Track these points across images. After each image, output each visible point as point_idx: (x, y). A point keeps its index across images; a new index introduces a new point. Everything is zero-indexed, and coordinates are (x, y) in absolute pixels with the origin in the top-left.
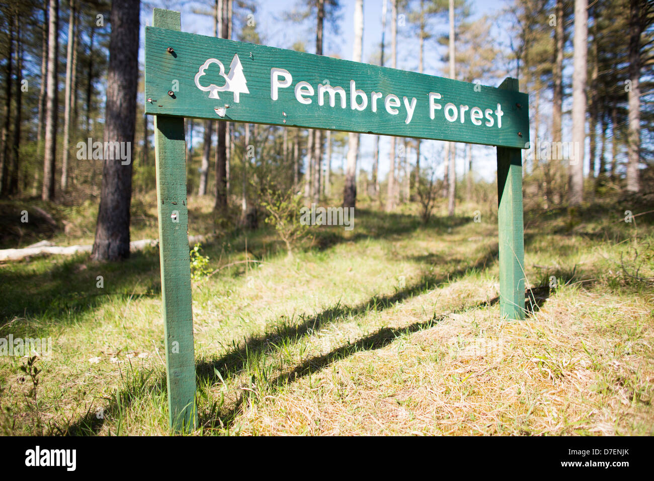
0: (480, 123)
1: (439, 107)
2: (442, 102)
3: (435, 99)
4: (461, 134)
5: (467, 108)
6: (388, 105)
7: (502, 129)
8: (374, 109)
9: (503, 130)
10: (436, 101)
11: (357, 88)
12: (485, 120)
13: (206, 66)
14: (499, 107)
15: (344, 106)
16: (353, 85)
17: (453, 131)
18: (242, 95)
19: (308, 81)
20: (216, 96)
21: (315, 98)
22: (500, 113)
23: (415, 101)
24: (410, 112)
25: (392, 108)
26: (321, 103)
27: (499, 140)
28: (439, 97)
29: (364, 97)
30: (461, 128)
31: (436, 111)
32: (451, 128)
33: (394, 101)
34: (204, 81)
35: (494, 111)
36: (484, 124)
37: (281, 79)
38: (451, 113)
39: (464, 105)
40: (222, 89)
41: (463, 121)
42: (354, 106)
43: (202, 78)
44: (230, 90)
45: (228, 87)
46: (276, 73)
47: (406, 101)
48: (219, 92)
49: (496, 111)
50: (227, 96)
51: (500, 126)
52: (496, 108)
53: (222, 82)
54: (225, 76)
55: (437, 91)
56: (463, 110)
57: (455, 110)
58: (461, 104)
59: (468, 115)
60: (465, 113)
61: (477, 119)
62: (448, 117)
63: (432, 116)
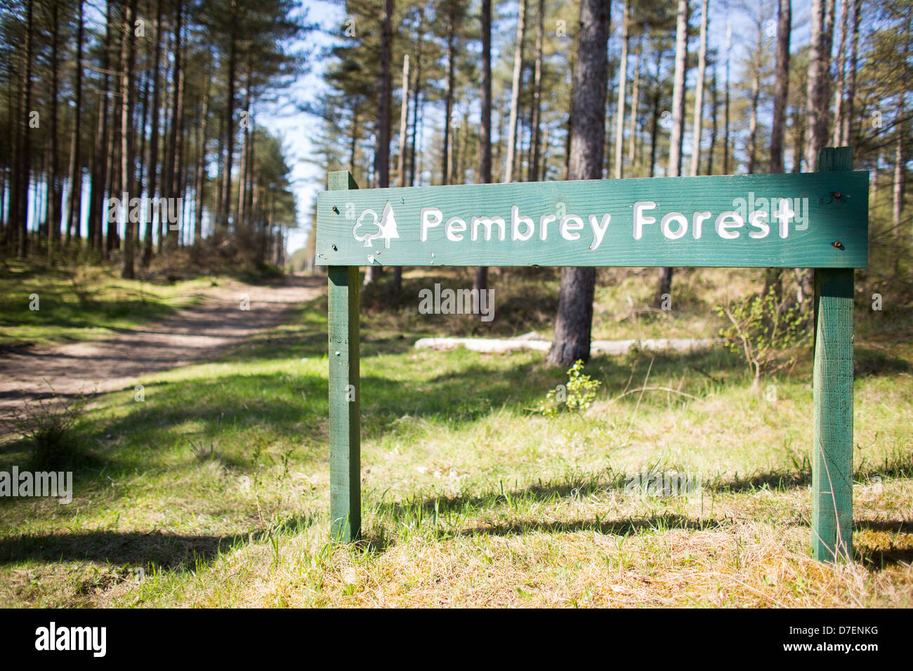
0: (737, 235)
1: (652, 221)
2: (659, 214)
3: (644, 211)
4: (692, 255)
5: (708, 216)
6: (565, 229)
7: (789, 240)
8: (544, 237)
9: (792, 241)
10: (646, 213)
11: (521, 215)
12: (748, 227)
13: (362, 218)
15: (503, 237)
16: (516, 211)
17: (676, 252)
18: (393, 241)
19: (459, 216)
20: (370, 245)
21: (468, 233)
23: (608, 219)
24: (600, 233)
25: (570, 231)
26: (475, 238)
28: (652, 207)
29: (530, 223)
30: (693, 247)
31: (644, 226)
32: (671, 248)
33: (573, 222)
34: (362, 232)
36: (744, 236)
37: (432, 219)
38: (675, 226)
39: (702, 211)
40: (374, 237)
41: (697, 236)
42: (517, 236)
43: (358, 229)
44: (383, 237)
45: (381, 234)
46: (426, 213)
47: (594, 221)
48: (373, 241)
50: (380, 243)
53: (376, 230)
54: (379, 224)
55: (648, 199)
56: (700, 219)
57: (683, 221)
58: (696, 210)
59: (709, 226)
60: (704, 223)
61: (729, 230)
62: (668, 234)
63: (638, 235)
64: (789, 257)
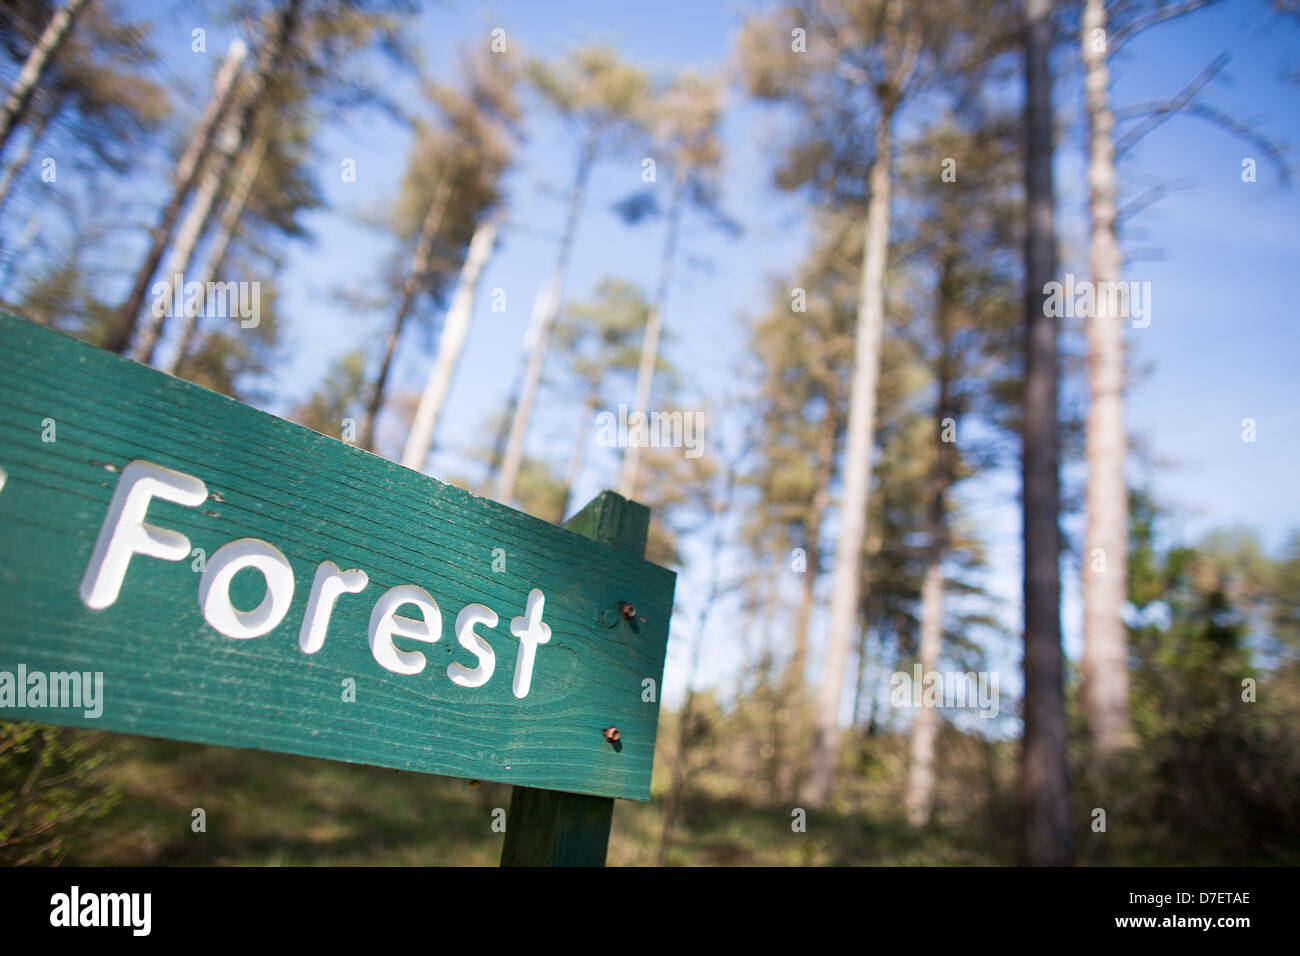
0: (417, 665)
1: (176, 550)
3: (156, 502)
4: (281, 709)
5: (359, 583)
7: (530, 706)
9: (535, 710)
10: (162, 515)
12: (448, 652)
14: (537, 604)
17: (230, 690)
22: (534, 633)
27: (501, 756)
28: (194, 496)
30: (289, 682)
31: (140, 563)
32: (219, 671)
35: (505, 619)
36: (437, 671)
38: (249, 592)
39: (346, 564)
41: (314, 640)
49: (515, 622)
51: (522, 688)
52: (522, 608)
55: (186, 464)
56: (333, 586)
57: (280, 578)
58: (327, 555)
59: (354, 615)
60: (344, 602)
61: (404, 645)
62: (220, 613)
63: (104, 591)
64: (521, 754)
